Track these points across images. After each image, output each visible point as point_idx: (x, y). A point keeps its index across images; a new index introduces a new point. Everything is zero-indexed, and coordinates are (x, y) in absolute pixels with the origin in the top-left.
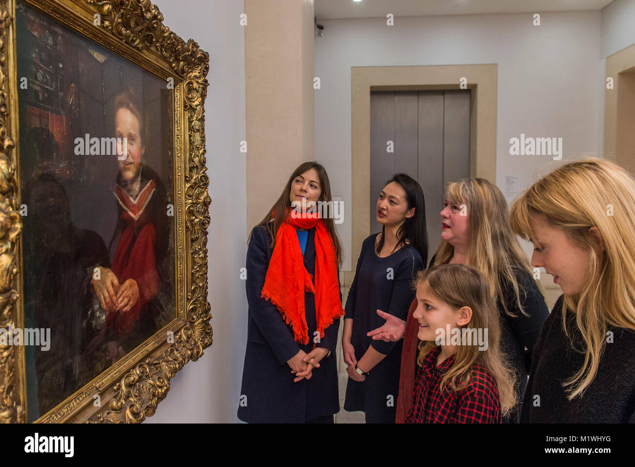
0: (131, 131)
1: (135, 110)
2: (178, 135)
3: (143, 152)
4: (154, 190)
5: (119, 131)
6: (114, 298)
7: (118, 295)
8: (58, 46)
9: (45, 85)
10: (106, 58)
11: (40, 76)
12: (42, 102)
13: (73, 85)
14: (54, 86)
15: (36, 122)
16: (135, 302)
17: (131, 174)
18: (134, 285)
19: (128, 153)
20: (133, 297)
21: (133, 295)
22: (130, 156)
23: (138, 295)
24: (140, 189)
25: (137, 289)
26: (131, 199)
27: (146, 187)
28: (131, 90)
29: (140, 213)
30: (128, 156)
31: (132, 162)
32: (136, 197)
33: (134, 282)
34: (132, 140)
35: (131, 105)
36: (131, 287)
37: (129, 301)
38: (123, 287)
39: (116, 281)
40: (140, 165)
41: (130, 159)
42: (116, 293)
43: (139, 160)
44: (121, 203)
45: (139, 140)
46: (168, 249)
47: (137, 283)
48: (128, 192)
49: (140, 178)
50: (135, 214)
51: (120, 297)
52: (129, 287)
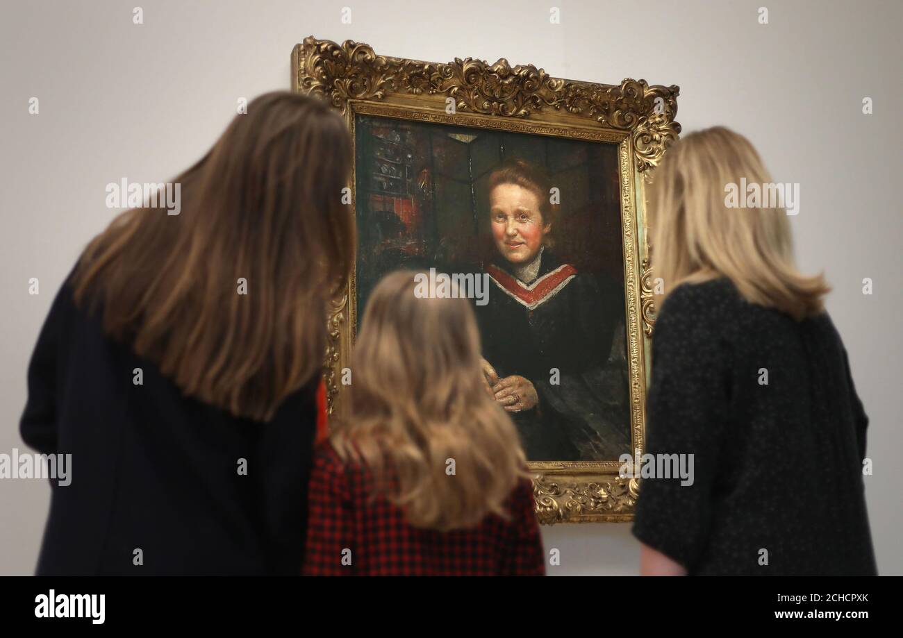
0: (521, 208)
1: (529, 183)
2: (626, 207)
3: (547, 230)
4: (572, 277)
5: (497, 209)
7: (496, 388)
8: (407, 141)
9: (390, 175)
10: (476, 137)
11: (384, 169)
12: (387, 189)
13: (425, 170)
14: (401, 175)
15: (379, 207)
16: (530, 407)
17: (520, 255)
18: (528, 385)
19: (515, 232)
20: (525, 400)
21: (524, 396)
22: (519, 236)
23: (536, 399)
24: (541, 274)
25: (536, 392)
26: (520, 283)
27: (552, 273)
28: (521, 162)
29: (540, 302)
30: (515, 235)
31: (523, 243)
32: (531, 283)
33: (528, 381)
34: (522, 217)
35: (521, 179)
36: (520, 385)
37: (517, 401)
38: (505, 381)
39: (491, 371)
40: (541, 246)
41: (519, 238)
42: (492, 385)
43: (538, 240)
44: (500, 286)
45: (537, 217)
46: (610, 359)
47: (535, 385)
48: (514, 275)
49: (539, 261)
50: (529, 302)
51: (498, 391)
52: (517, 386)
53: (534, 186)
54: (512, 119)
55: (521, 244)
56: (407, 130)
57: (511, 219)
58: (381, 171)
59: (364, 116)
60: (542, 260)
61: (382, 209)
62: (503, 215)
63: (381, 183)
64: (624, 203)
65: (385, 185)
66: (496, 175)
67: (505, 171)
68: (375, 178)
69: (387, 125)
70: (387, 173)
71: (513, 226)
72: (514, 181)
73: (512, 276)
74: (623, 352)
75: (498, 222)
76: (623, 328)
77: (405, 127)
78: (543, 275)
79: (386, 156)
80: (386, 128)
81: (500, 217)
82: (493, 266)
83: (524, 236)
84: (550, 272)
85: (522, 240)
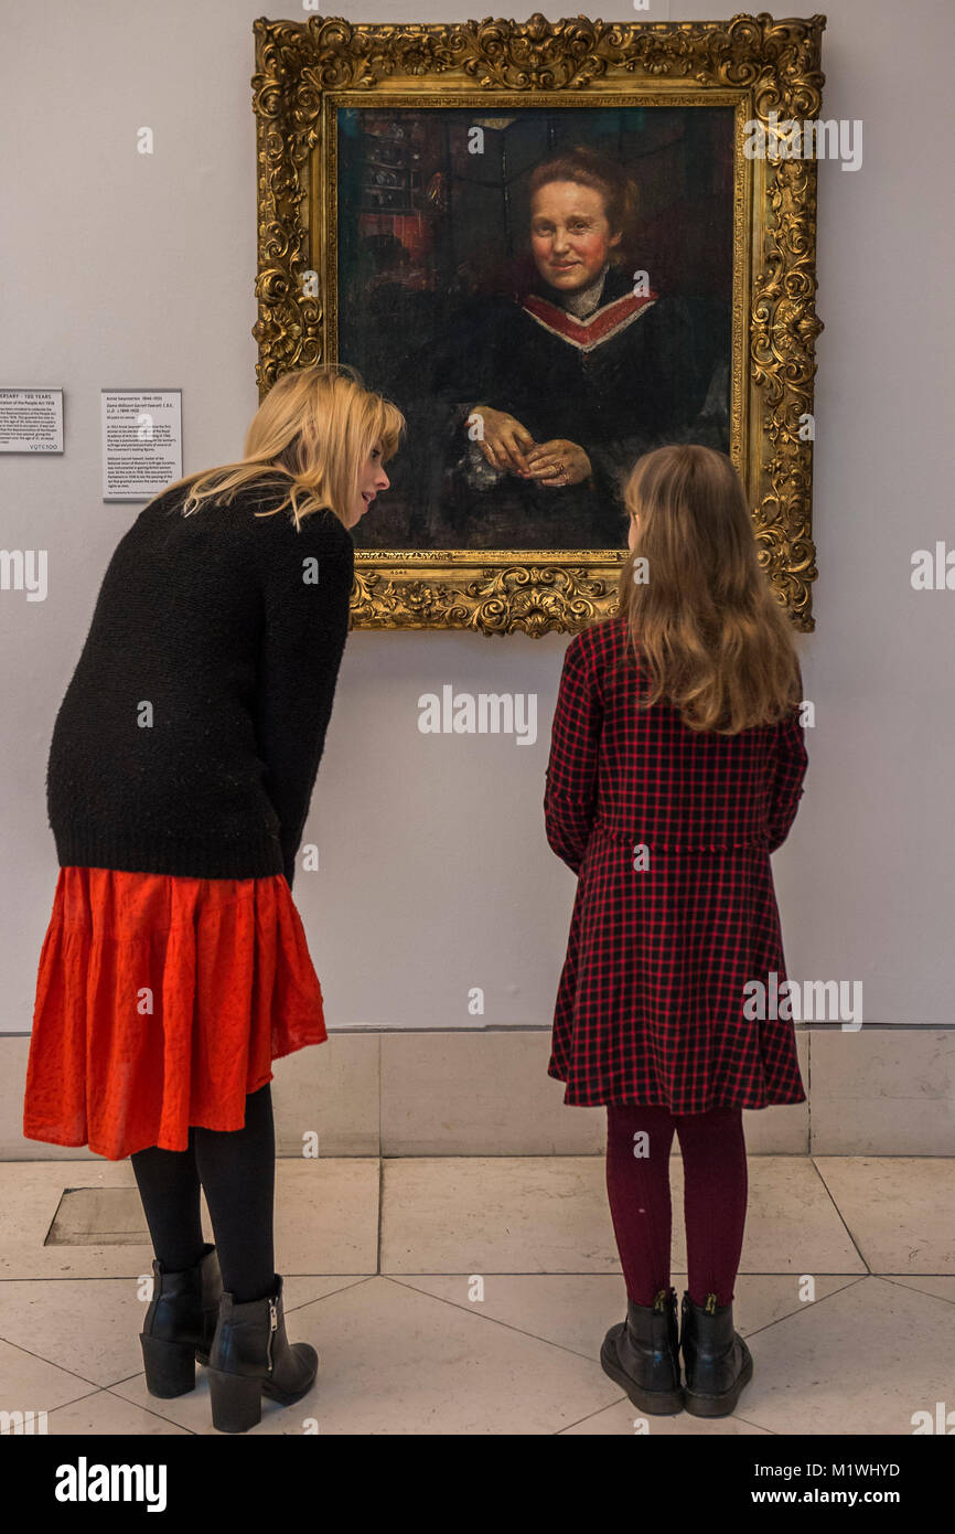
0: (577, 214)
1: (589, 177)
2: (739, 200)
3: (615, 241)
4: (649, 304)
5: (542, 218)
6: (519, 458)
7: (530, 457)
8: (413, 136)
9: (389, 185)
10: (513, 120)
11: (381, 178)
12: (382, 206)
13: (438, 174)
14: (403, 183)
15: (373, 230)
16: (579, 479)
17: (572, 279)
18: (577, 451)
19: (567, 247)
20: (572, 470)
21: (572, 465)
22: (572, 253)
23: (588, 470)
24: (602, 302)
25: (587, 460)
26: (571, 317)
27: (620, 301)
28: (581, 149)
29: (599, 341)
30: (567, 252)
31: (579, 262)
32: (588, 316)
33: (577, 446)
34: (578, 226)
35: (580, 173)
36: (565, 453)
37: (560, 472)
38: (544, 448)
39: (525, 435)
40: (605, 264)
41: (572, 256)
42: (525, 453)
43: (600, 257)
44: (542, 323)
45: (601, 224)
46: (703, 413)
47: (587, 451)
48: (564, 308)
49: (601, 285)
50: (582, 341)
51: (534, 460)
52: (561, 453)
53: (598, 181)
54: (562, 92)
55: (575, 263)
56: (411, 122)
57: (561, 231)
58: (375, 182)
59: (352, 110)
60: (605, 284)
61: (375, 233)
62: (550, 227)
63: (376, 197)
64: (737, 194)
65: (381, 201)
66: (540, 171)
67: (557, 164)
68: (368, 191)
69: (386, 117)
70: (385, 183)
71: (563, 240)
72: (569, 177)
73: (559, 309)
74: (723, 403)
75: (542, 236)
76: (726, 371)
77: (412, 116)
78: (605, 304)
79: (383, 160)
80: (384, 121)
81: (545, 229)
82: (532, 296)
83: (579, 253)
84: (617, 298)
85: (577, 258)
